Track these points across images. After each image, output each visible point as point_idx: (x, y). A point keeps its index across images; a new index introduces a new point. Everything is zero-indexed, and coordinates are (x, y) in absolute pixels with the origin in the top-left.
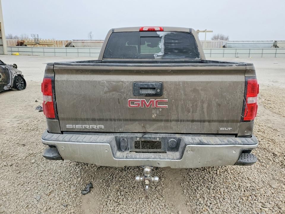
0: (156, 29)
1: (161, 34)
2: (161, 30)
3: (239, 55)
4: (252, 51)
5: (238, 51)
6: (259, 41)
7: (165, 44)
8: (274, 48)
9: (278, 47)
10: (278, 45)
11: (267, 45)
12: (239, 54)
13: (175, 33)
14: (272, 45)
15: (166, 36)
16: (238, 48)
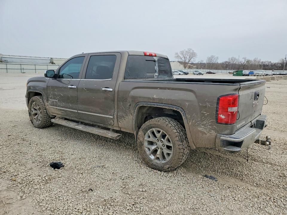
0: (153, 55)
1: (156, 59)
2: (155, 56)
3: (25, 71)
4: (37, 67)
5: (23, 67)
6: (37, 57)
7: (159, 66)
8: (51, 65)
9: (54, 64)
10: (54, 62)
11: (44, 61)
12: (25, 69)
13: (161, 58)
14: (50, 61)
15: (158, 60)
16: (22, 64)
